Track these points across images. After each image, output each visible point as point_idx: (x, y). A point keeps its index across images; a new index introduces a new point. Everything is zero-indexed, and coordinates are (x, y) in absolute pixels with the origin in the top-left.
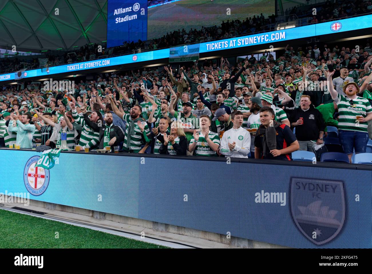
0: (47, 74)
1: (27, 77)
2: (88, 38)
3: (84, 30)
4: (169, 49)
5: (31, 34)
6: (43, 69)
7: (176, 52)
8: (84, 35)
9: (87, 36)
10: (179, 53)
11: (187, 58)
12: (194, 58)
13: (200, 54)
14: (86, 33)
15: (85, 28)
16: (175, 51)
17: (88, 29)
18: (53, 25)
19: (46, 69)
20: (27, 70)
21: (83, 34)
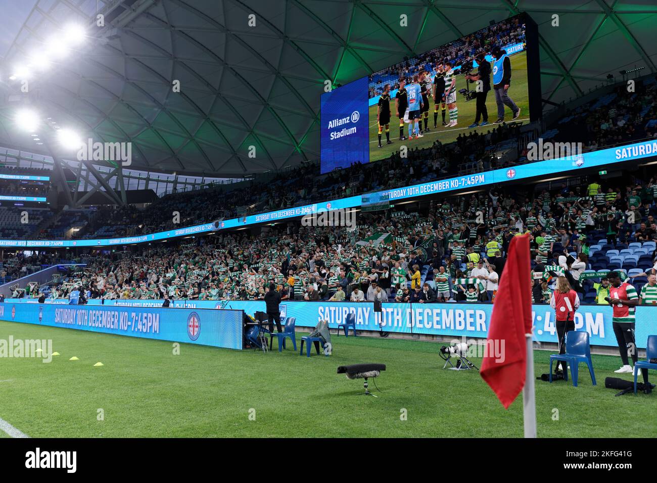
0: (244, 224)
1: (225, 228)
2: (303, 153)
3: (297, 143)
4: (361, 196)
5: (231, 155)
6: (240, 219)
7: (368, 200)
8: (297, 151)
9: (302, 151)
10: (370, 201)
11: (378, 206)
12: (384, 206)
13: (390, 201)
14: (300, 148)
15: (299, 141)
16: (366, 199)
17: (302, 141)
18: (257, 141)
19: (243, 218)
20: (224, 220)
21: (296, 149)
